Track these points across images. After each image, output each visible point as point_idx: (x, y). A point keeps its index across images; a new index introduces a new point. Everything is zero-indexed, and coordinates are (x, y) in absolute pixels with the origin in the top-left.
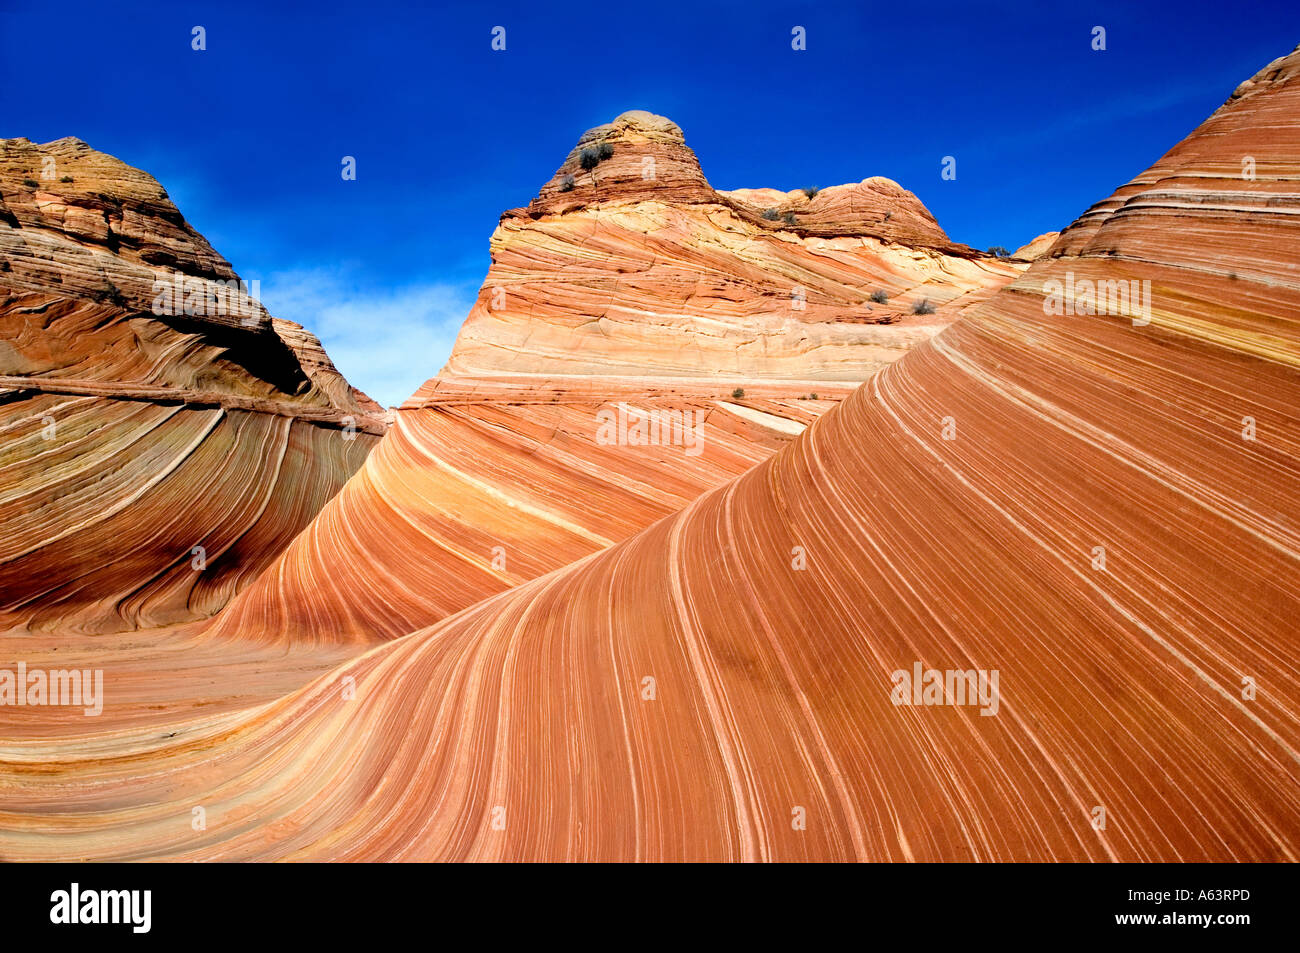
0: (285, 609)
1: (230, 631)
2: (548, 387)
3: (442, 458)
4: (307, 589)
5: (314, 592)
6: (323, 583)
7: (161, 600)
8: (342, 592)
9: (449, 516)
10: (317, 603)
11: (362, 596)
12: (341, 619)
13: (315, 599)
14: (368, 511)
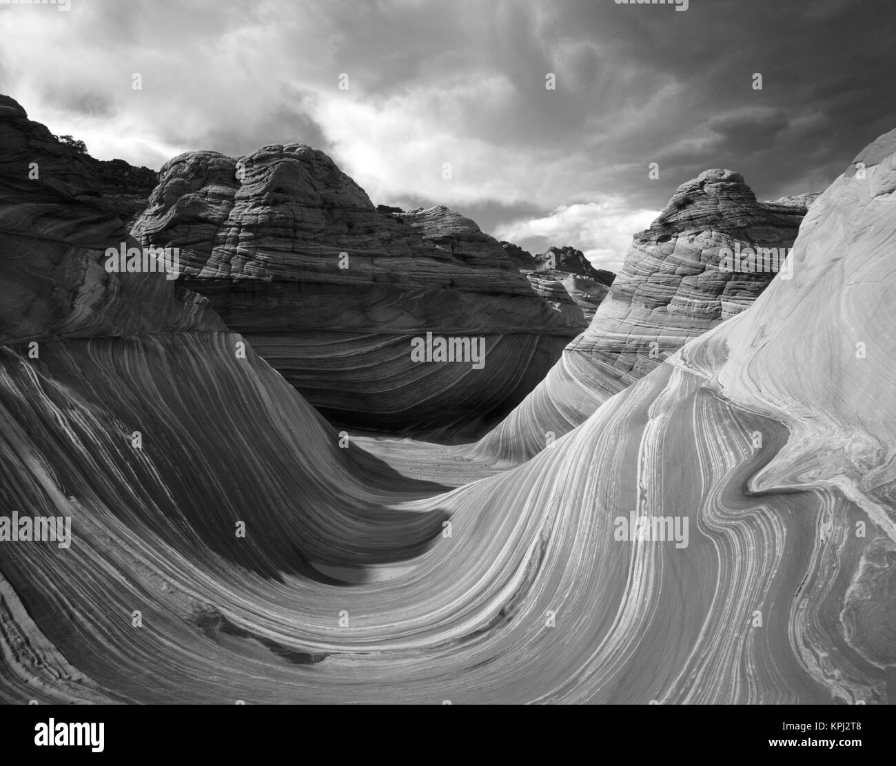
0: (501, 444)
1: (479, 451)
2: (634, 342)
3: (577, 378)
4: (511, 435)
5: (513, 438)
6: (518, 433)
7: (465, 429)
8: (524, 438)
9: (575, 407)
10: (514, 443)
11: (531, 443)
12: (521, 452)
13: (513, 441)
14: (542, 400)
